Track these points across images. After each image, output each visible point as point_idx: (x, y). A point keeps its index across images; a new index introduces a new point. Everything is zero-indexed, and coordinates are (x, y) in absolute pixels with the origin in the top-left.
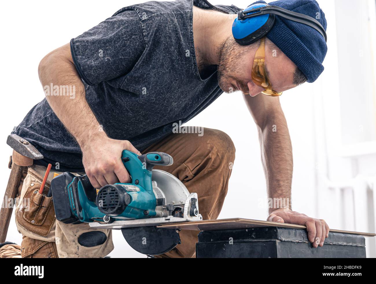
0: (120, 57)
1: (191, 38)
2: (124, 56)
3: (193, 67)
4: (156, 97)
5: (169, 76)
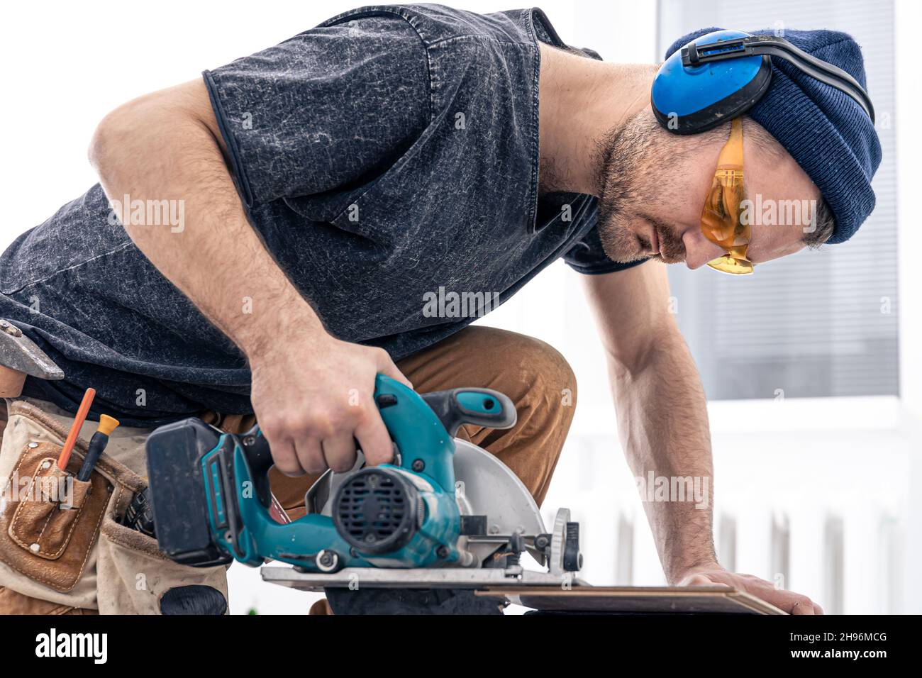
0: (356, 137)
1: (533, 114)
2: (365, 136)
3: (527, 192)
4: (421, 258)
5: (465, 206)
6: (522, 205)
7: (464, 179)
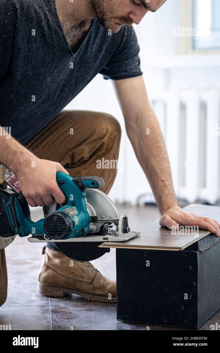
6: (63, 45)
7: (38, 41)
